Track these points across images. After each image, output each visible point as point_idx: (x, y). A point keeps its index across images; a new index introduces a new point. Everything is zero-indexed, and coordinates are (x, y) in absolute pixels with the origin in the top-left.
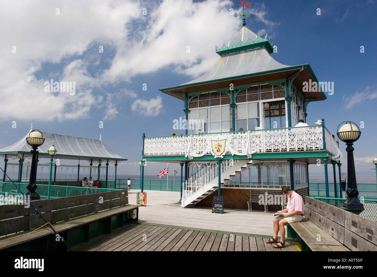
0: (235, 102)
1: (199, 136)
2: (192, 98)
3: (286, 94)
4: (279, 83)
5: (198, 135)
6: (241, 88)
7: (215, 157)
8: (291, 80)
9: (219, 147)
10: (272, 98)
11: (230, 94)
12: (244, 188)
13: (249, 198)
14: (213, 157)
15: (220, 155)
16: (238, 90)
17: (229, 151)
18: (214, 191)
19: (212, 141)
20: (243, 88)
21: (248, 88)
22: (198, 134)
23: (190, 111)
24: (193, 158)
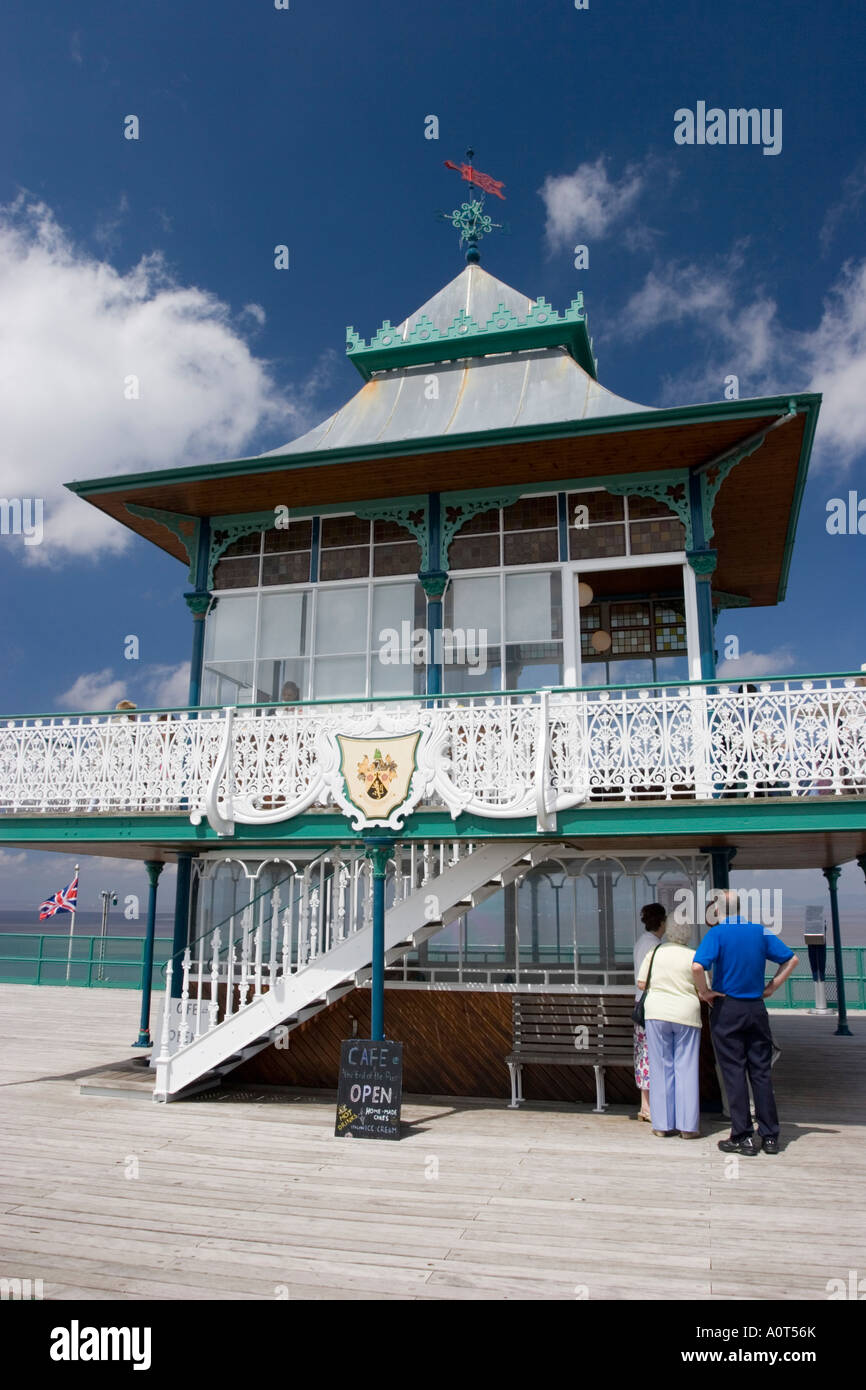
0: (444, 566)
1: (258, 714)
2: (230, 541)
3: (689, 535)
4: (657, 487)
5: (253, 711)
6: (474, 500)
7: (357, 827)
8: (712, 475)
9: (382, 773)
10: (624, 555)
11: (421, 527)
12: (481, 987)
13: (509, 1036)
14: (344, 827)
15: (385, 814)
16: (459, 511)
17: (435, 793)
18: (328, 1003)
19: (344, 742)
20: (484, 502)
21: (510, 504)
22: (253, 701)
23: (216, 600)
24: (231, 832)
